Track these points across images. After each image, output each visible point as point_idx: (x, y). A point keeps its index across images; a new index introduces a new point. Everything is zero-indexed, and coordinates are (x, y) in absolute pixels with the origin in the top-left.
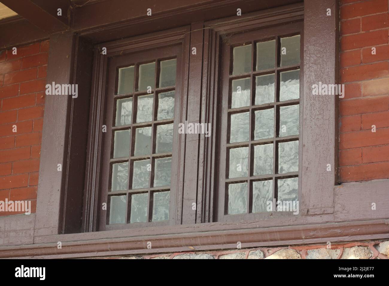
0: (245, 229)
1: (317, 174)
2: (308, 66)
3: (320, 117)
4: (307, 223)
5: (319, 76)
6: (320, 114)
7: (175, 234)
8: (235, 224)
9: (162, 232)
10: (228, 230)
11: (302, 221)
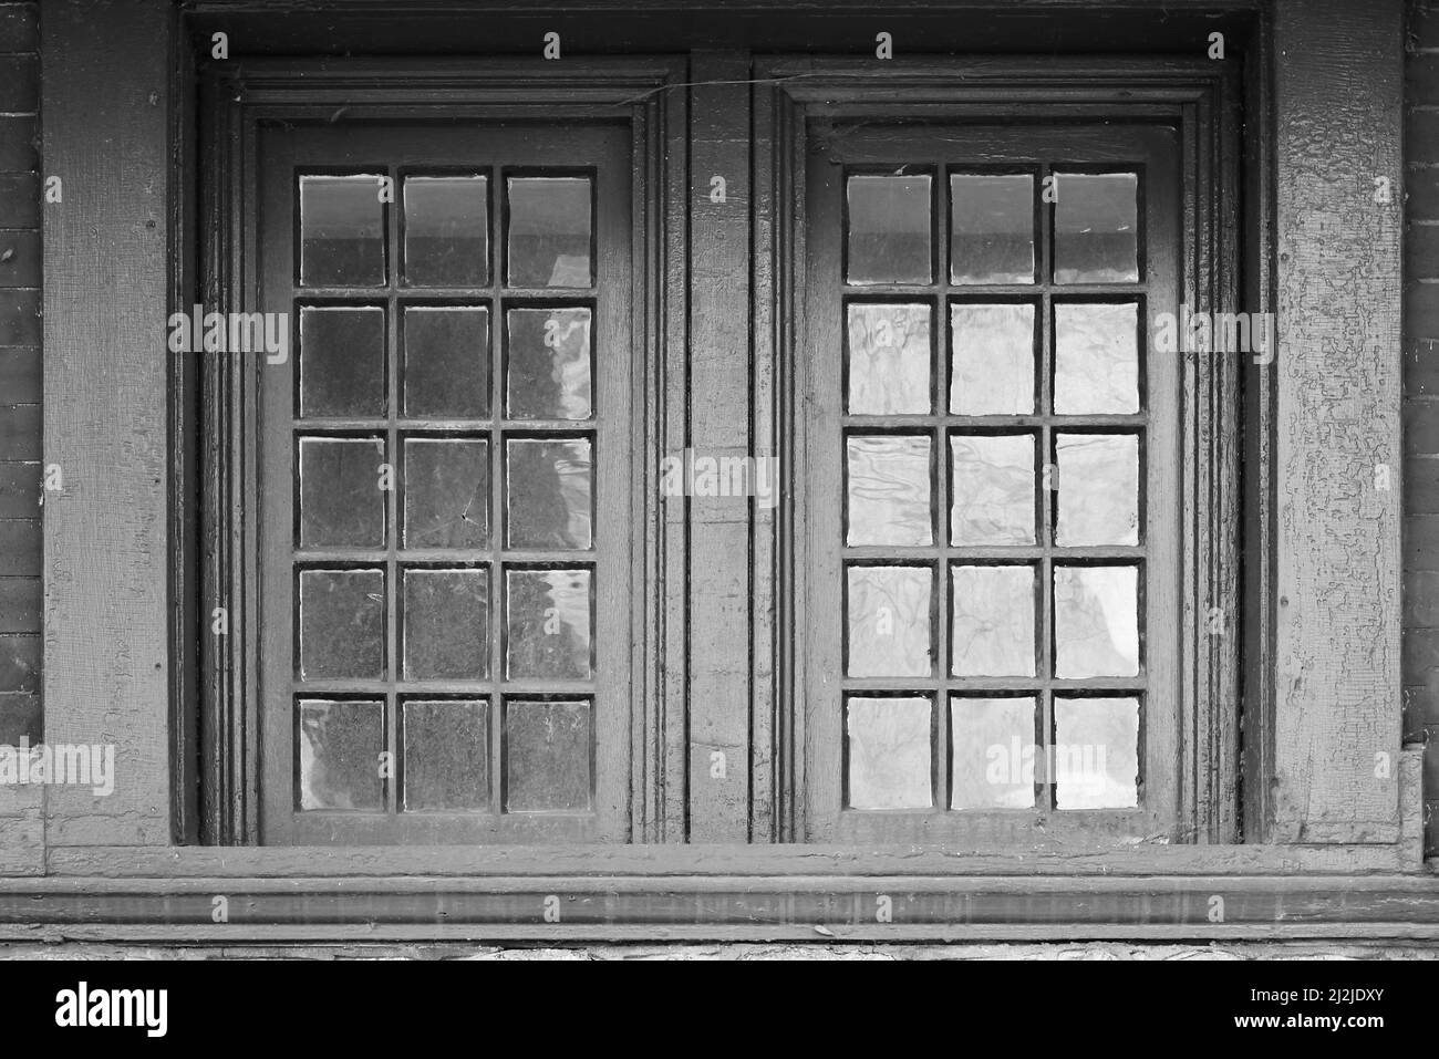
0: (1052, 875)
1: (1337, 705)
2: (1295, 314)
3: (1346, 507)
4: (1298, 870)
5: (1342, 358)
6: (1347, 497)
7: (748, 876)
8: (1012, 857)
9: (689, 866)
10: (980, 875)
11: (1280, 863)
